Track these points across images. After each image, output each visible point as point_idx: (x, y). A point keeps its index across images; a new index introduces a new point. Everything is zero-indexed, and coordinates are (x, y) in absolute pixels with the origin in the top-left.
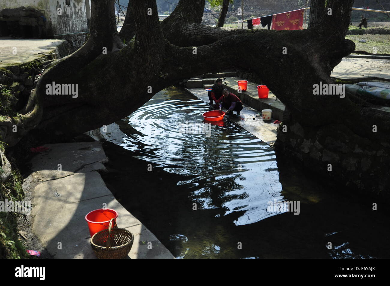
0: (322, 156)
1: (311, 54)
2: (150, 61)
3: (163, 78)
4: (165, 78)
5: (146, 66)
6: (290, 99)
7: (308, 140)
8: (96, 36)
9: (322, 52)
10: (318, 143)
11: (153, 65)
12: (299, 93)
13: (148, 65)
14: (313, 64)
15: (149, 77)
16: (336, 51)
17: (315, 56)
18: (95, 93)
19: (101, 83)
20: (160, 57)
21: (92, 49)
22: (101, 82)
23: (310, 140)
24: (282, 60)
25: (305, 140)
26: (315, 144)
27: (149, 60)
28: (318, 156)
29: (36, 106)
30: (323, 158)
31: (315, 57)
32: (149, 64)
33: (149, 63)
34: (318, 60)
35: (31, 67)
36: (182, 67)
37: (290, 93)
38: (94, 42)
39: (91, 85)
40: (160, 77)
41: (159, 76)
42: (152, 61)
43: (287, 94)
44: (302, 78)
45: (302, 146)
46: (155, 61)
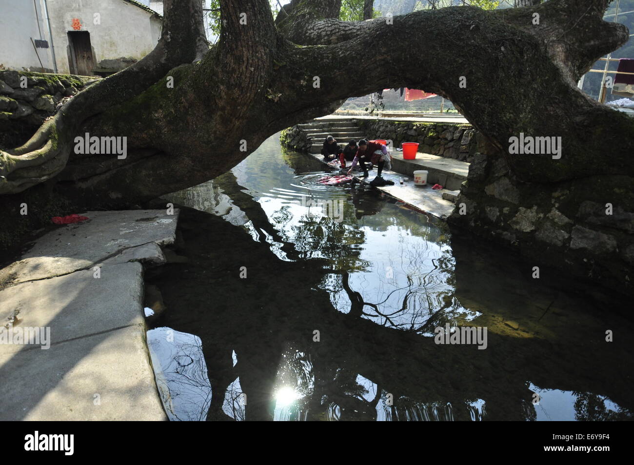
0: (570, 238)
1: (551, 44)
2: (248, 60)
3: (272, 101)
4: (276, 101)
5: (241, 71)
6: (510, 130)
7: (529, 207)
8: (170, 40)
9: (569, 42)
10: (557, 212)
11: (252, 69)
12: (529, 116)
13: (244, 69)
14: (555, 62)
15: (248, 95)
16: (592, 43)
17: (557, 47)
18: (165, 130)
19: (174, 113)
20: (266, 54)
21: (163, 60)
22: (173, 111)
23: (535, 208)
24: (503, 49)
25: (522, 209)
26: (549, 215)
27: (245, 59)
28: (560, 238)
29: (50, 142)
30: (572, 242)
31: (558, 50)
32: (246, 68)
33: (245, 64)
34: (563, 56)
35: (56, 82)
36: (304, 79)
37: (510, 117)
38: (166, 51)
39: (156, 115)
40: (267, 98)
41: (266, 96)
42: (251, 61)
43: (504, 118)
44: (536, 86)
45: (514, 219)
46: (256, 60)
